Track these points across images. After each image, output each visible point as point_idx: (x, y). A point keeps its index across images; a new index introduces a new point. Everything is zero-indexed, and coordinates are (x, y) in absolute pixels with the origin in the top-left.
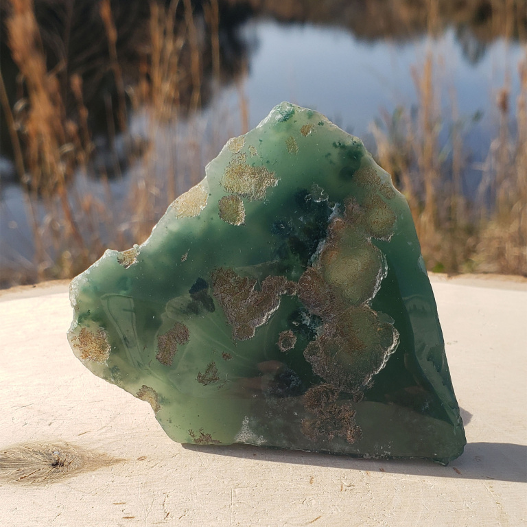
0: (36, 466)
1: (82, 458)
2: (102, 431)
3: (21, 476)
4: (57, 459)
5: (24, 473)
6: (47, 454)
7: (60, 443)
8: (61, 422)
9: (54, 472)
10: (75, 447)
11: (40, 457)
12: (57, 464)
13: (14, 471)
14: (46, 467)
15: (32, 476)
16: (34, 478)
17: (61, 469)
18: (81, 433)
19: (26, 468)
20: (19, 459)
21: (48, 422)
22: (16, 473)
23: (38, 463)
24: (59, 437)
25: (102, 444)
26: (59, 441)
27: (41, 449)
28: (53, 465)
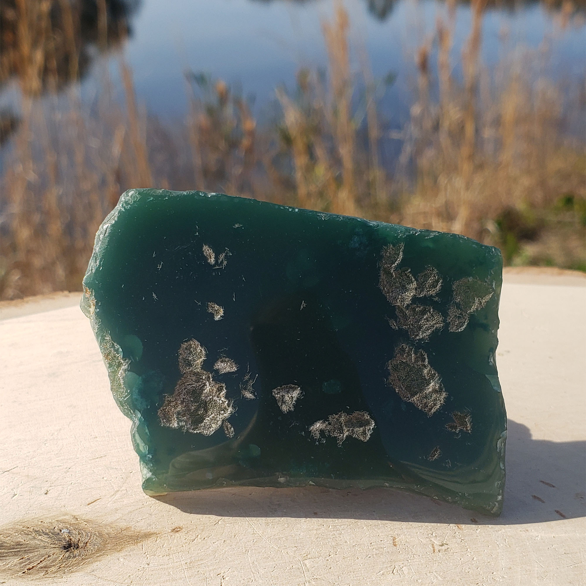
0: (43, 551)
1: (101, 535)
2: (116, 497)
3: (28, 567)
4: (68, 539)
5: (30, 563)
6: (55, 535)
7: (67, 517)
8: (60, 488)
9: (69, 557)
10: (87, 521)
11: (45, 538)
12: (70, 546)
13: (16, 560)
14: (57, 551)
15: (41, 565)
16: (45, 567)
17: (76, 552)
18: (90, 500)
19: (31, 555)
20: (19, 544)
21: (44, 491)
22: (20, 563)
23: (45, 547)
24: (63, 509)
25: (120, 515)
26: (64, 515)
27: (44, 527)
28: (65, 548)
